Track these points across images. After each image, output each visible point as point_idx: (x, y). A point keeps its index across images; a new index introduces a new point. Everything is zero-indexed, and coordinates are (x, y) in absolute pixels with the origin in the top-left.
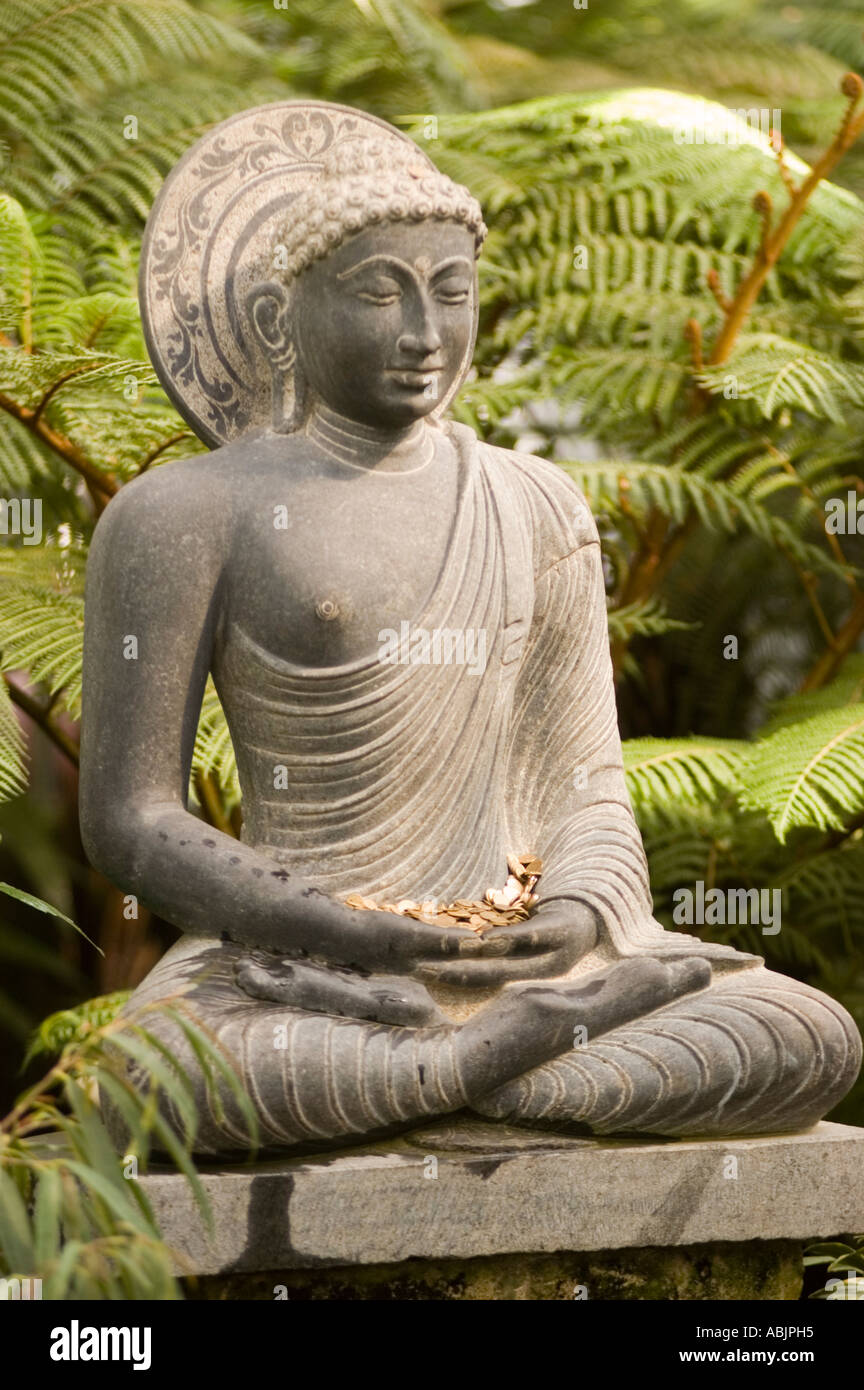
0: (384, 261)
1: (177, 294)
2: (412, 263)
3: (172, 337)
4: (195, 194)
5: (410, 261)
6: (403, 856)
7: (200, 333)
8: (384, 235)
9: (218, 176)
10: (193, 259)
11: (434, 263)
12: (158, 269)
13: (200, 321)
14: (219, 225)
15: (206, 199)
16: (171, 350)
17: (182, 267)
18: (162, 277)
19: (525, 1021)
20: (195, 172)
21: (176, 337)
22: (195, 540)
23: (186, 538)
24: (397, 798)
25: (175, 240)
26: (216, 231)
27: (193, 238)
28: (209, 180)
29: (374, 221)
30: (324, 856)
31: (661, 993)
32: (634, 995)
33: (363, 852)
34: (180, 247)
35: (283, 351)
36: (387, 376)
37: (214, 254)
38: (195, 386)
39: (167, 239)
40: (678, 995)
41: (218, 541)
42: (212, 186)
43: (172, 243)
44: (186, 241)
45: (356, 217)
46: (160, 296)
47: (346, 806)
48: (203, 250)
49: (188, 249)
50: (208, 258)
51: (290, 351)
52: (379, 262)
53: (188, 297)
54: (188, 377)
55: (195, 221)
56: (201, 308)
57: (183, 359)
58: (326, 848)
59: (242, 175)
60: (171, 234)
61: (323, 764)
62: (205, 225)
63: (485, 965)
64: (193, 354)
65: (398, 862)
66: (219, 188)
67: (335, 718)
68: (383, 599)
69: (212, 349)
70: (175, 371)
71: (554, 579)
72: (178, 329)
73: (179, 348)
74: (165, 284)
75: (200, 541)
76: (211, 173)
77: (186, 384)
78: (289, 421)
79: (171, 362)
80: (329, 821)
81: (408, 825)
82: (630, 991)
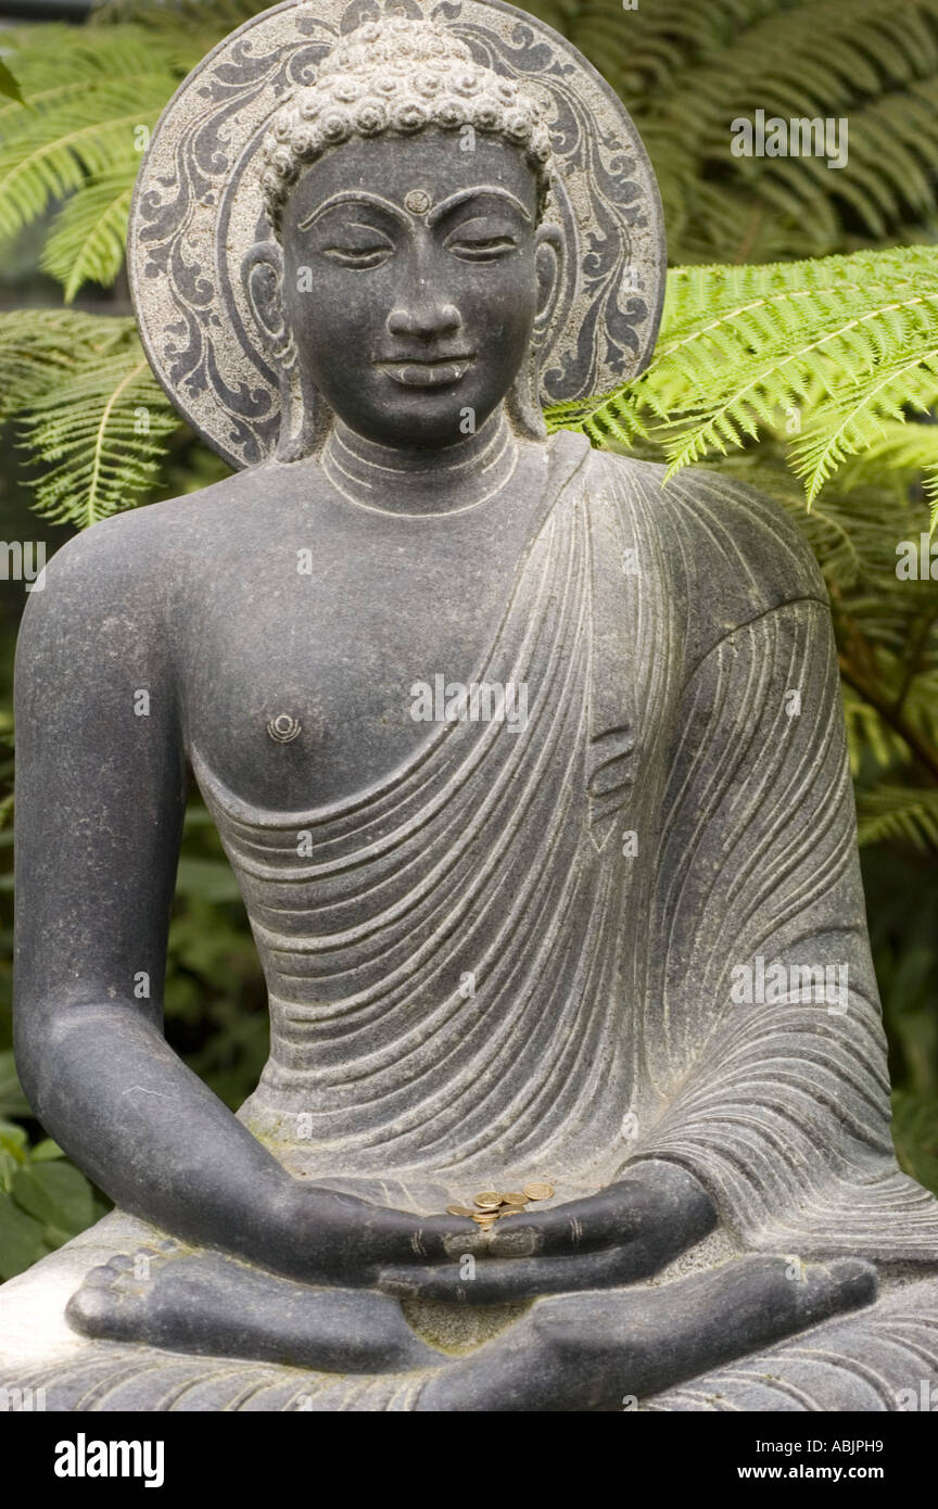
0: (353, 199)
1: (179, 267)
2: (400, 202)
3: (170, 328)
4: (204, 124)
5: (397, 197)
6: (431, 1087)
7: (217, 322)
8: (350, 158)
9: (240, 96)
10: (203, 217)
11: (438, 197)
12: (147, 234)
13: (216, 304)
14: (243, 166)
15: (221, 130)
16: (170, 348)
17: (187, 226)
18: (155, 244)
19: (536, 1368)
20: (203, 92)
21: (178, 329)
22: (122, 626)
23: (110, 622)
24: (417, 1000)
25: (175, 190)
26: (239, 174)
27: (203, 187)
28: (227, 103)
29: (337, 138)
30: (316, 1084)
31: (781, 1318)
32: (734, 1321)
33: (366, 1082)
34: (183, 200)
35: (284, 341)
36: (381, 372)
37: (236, 207)
38: (209, 396)
39: (161, 190)
40: (818, 1318)
41: (161, 626)
42: (230, 111)
43: (169, 196)
44: (191, 190)
45: (310, 134)
46: (152, 271)
47: (340, 1014)
48: (219, 203)
49: (194, 203)
50: (227, 214)
51: (291, 342)
52: (346, 200)
53: (196, 270)
54: (197, 385)
55: (205, 163)
56: (217, 285)
57: (190, 357)
58: (319, 1073)
59: (278, 92)
60: (168, 182)
61: (306, 952)
62: (220, 168)
63: (500, 1271)
64: (205, 351)
65: (423, 1096)
66: (241, 113)
67: (313, 886)
68: (378, 708)
69: (236, 343)
70: (176, 376)
71: (728, 655)
72: (181, 317)
73: (183, 343)
74: (160, 254)
75: (131, 626)
76: (229, 93)
77: (194, 394)
78: (295, 442)
79: (170, 364)
80: (322, 1034)
81: (437, 1040)
82: (729, 1315)
